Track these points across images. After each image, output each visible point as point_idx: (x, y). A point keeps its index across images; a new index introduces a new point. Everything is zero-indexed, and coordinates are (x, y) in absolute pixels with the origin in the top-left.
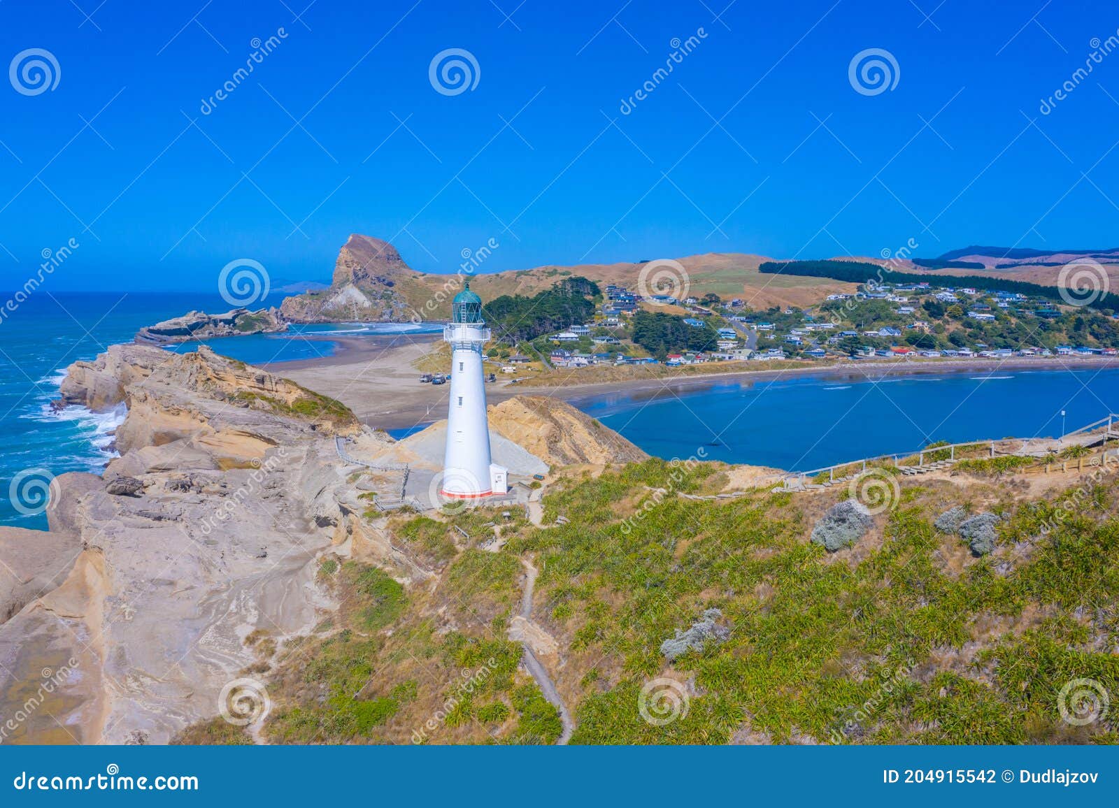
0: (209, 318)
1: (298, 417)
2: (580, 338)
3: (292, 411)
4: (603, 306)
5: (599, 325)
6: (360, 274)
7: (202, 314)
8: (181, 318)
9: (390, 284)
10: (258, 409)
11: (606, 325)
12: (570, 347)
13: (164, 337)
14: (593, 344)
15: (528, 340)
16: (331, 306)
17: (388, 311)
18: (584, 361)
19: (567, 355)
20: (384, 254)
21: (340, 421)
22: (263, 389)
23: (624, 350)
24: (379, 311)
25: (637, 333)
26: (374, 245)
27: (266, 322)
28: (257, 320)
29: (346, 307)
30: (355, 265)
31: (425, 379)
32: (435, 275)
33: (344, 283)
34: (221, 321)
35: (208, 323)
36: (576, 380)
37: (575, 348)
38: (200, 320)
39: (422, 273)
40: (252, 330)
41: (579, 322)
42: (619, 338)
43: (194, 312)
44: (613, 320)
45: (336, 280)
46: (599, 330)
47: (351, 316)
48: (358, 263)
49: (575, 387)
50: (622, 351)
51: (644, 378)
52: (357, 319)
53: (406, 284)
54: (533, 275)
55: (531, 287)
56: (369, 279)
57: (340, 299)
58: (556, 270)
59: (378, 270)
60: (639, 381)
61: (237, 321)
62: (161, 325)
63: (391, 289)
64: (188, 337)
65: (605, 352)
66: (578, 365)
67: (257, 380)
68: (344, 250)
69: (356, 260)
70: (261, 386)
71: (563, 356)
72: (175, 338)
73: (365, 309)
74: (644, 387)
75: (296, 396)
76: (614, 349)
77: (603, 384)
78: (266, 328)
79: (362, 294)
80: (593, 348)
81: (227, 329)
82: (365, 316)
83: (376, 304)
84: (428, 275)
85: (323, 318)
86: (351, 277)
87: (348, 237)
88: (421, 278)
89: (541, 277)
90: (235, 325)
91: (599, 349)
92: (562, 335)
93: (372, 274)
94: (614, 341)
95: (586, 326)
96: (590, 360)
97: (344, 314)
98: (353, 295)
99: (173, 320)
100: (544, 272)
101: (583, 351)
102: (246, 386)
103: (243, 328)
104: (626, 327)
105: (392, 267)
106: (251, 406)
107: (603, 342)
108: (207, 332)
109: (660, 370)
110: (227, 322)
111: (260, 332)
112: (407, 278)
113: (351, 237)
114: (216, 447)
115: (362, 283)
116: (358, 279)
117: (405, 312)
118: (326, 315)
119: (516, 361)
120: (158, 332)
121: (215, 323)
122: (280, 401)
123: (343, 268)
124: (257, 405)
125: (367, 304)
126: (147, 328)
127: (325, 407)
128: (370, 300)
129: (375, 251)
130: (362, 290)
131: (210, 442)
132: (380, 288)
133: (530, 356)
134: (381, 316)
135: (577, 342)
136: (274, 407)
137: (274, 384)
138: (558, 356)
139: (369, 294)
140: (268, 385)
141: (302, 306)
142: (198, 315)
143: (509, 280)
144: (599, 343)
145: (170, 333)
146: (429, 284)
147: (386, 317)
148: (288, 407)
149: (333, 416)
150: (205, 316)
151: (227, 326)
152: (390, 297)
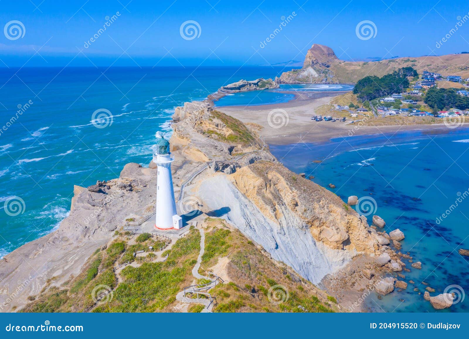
0: (248, 83)
1: (228, 142)
2: (395, 100)
3: (226, 140)
4: (417, 83)
5: (409, 94)
6: (315, 62)
7: (245, 81)
8: (237, 83)
9: (328, 67)
10: (213, 138)
11: (412, 94)
12: (388, 105)
13: (230, 91)
14: (401, 103)
15: (370, 100)
16: (301, 76)
17: (325, 79)
18: (394, 113)
19: (386, 109)
20: (327, 53)
21: (245, 145)
22: (218, 129)
23: (418, 107)
24: (321, 79)
25: (427, 99)
26: (323, 49)
27: (271, 84)
28: (267, 83)
29: (307, 77)
30: (313, 58)
31: (313, 118)
32: (349, 62)
33: (307, 66)
34: (252, 84)
35: (247, 85)
36: (382, 123)
37: (391, 105)
38: (244, 83)
39: (343, 61)
40: (264, 87)
41: (398, 92)
42: (417, 101)
43: (242, 80)
44: (416, 91)
45: (305, 64)
46: (407, 97)
47: (309, 81)
48: (314, 57)
49: (381, 127)
50: (417, 108)
51: (421, 124)
52: (311, 82)
53: (335, 66)
54: (397, 62)
55: (395, 68)
56: (319, 64)
57: (305, 73)
58: (409, 59)
59: (323, 60)
60: (417, 125)
61: (259, 84)
62: (229, 86)
63: (328, 69)
64: (238, 91)
65: (407, 108)
66: (390, 114)
67: (216, 126)
68: (309, 51)
69: (313, 56)
70: (217, 128)
71: (383, 109)
72: (234, 91)
73: (315, 78)
74: (417, 129)
75: (230, 133)
76: (412, 107)
77: (397, 126)
78: (270, 87)
79: (315, 71)
80: (401, 106)
81: (254, 87)
82: (315, 81)
83: (320, 75)
84: (346, 62)
85: (297, 81)
86: (311, 63)
87: (312, 45)
88: (343, 64)
89: (401, 63)
90: (258, 85)
91: (404, 106)
92: (386, 99)
93: (320, 62)
94: (414, 102)
95: (401, 94)
96: (397, 112)
97: (306, 80)
98: (311, 72)
99: (234, 84)
100: (402, 60)
101: (395, 108)
102: (212, 127)
103: (261, 87)
104: (422, 95)
105: (330, 58)
106: (210, 137)
107: (407, 103)
108: (246, 88)
109: (431, 120)
110: (255, 84)
111: (268, 89)
112: (336, 64)
113: (313, 46)
114: (189, 155)
115: (315, 66)
116: (313, 64)
117: (332, 79)
118: (298, 80)
119: (360, 111)
120: (227, 88)
121: (250, 84)
122: (222, 135)
123: (308, 59)
124: (212, 136)
125: (316, 75)
126: (223, 87)
127: (240, 139)
128: (318, 74)
129: (323, 51)
130: (315, 69)
131: (187, 152)
132: (323, 68)
133: (367, 109)
134: (322, 81)
135: (393, 103)
136: (219, 138)
137: (222, 127)
138: (381, 109)
139: (318, 71)
140: (219, 128)
141: (289, 76)
142: (244, 81)
143: (384, 64)
144: (405, 103)
145: (232, 89)
146: (346, 66)
147: (324, 82)
148: (225, 138)
149: (243, 143)
150: (246, 81)
151: (255, 86)
152: (327, 73)
